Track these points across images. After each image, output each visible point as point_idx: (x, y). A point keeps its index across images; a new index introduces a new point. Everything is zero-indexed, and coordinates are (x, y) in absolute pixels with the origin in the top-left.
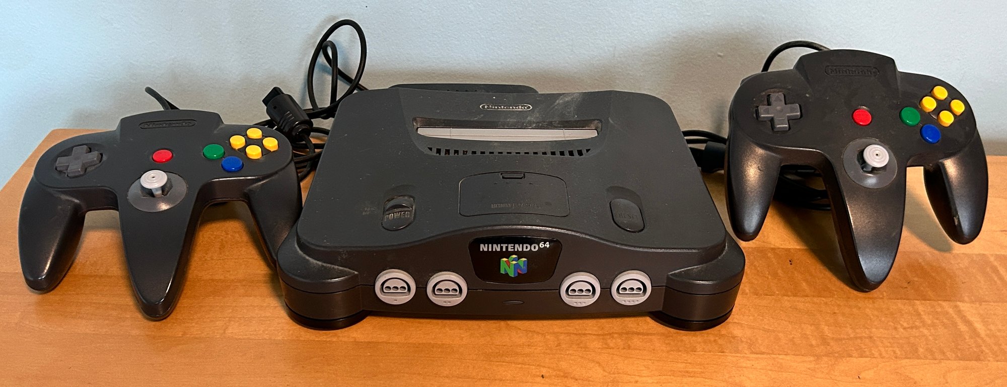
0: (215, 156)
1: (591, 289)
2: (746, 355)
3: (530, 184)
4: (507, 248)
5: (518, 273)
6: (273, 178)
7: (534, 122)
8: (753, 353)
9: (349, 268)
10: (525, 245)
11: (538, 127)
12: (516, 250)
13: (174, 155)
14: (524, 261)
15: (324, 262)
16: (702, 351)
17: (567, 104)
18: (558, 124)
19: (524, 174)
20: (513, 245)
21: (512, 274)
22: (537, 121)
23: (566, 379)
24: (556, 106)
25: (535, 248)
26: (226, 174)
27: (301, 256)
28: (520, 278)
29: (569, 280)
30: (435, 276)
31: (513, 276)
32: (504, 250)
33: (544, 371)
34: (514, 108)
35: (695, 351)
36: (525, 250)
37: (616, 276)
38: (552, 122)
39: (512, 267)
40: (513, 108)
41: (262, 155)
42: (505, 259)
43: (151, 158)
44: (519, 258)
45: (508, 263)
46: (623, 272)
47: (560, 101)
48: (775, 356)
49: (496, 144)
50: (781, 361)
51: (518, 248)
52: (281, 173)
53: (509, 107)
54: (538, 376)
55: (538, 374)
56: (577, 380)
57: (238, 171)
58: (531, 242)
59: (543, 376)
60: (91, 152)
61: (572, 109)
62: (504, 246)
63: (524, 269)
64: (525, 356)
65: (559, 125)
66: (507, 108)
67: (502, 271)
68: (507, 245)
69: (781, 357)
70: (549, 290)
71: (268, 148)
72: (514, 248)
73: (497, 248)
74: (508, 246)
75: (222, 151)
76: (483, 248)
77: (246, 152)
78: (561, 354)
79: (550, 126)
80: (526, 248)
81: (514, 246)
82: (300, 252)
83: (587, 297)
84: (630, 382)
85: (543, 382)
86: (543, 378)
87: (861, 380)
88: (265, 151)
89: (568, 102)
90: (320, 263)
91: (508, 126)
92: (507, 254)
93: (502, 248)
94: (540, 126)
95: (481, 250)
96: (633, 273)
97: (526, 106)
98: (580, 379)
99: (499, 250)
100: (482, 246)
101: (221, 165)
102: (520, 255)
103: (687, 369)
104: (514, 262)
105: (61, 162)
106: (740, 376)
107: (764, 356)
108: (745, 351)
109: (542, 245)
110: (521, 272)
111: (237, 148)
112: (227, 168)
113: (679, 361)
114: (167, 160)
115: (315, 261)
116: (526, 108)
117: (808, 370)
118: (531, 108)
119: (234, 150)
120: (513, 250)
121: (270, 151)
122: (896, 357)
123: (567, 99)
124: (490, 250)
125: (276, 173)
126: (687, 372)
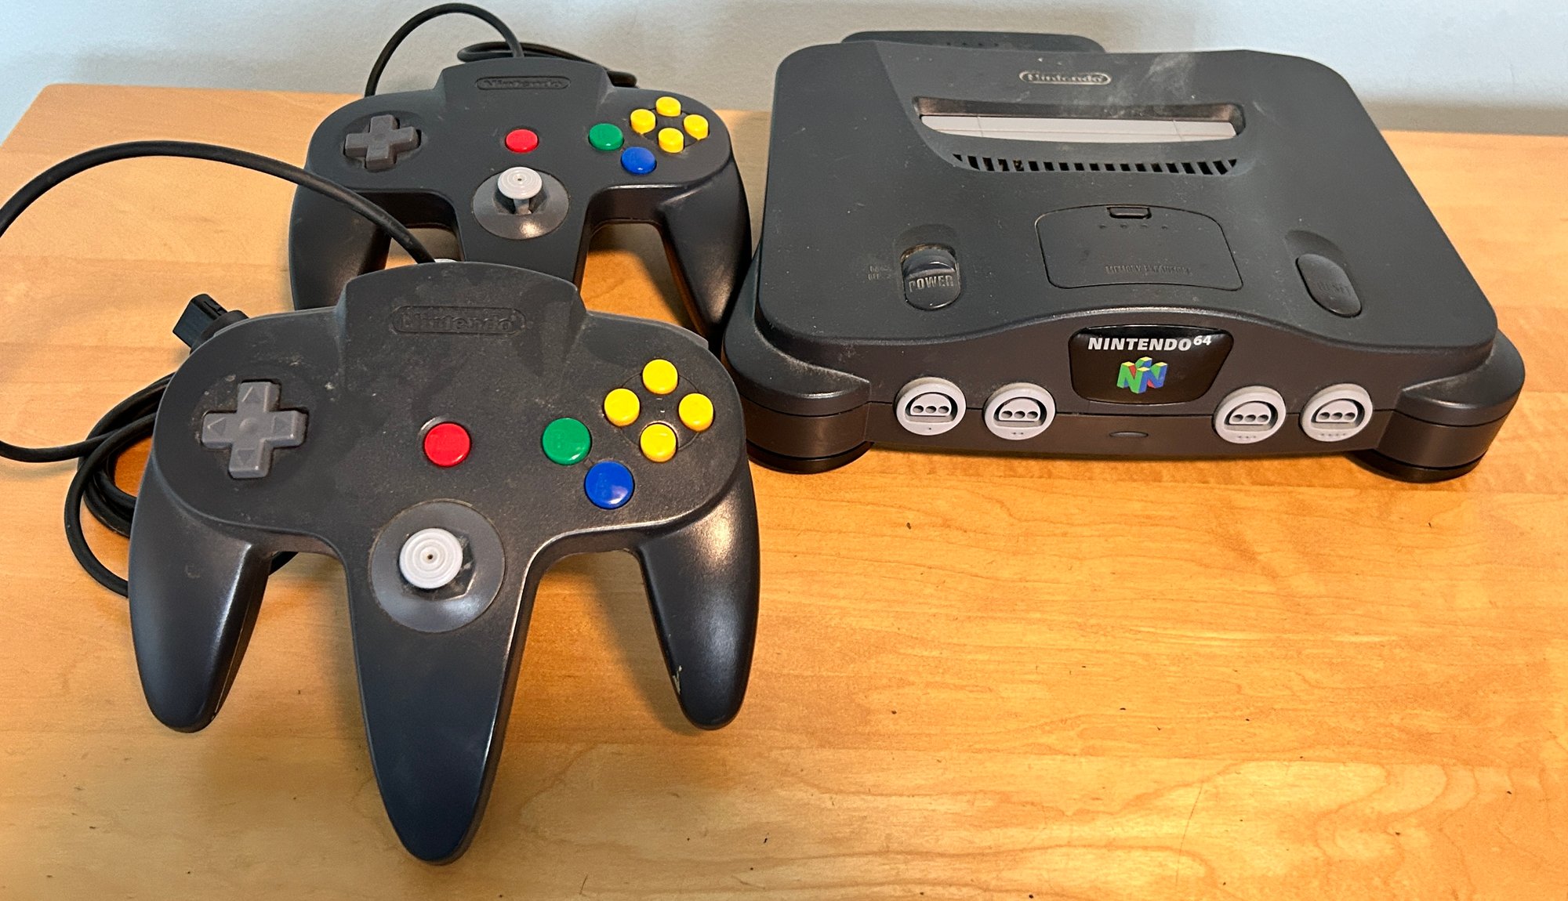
0: (609, 145)
1: (1269, 414)
2: (1243, 487)
3: (1163, 228)
4: (1136, 344)
5: (1148, 386)
6: (705, 187)
7: (1122, 108)
8: (1254, 483)
9: (854, 375)
10: (1168, 341)
11: (1129, 116)
12: (1151, 348)
13: (541, 140)
14: (1162, 367)
15: (812, 364)
16: (1171, 481)
17: (1170, 74)
18: (1164, 110)
19: (1148, 209)
20: (1147, 340)
21: (1136, 389)
22: (1127, 105)
23: (948, 529)
24: (1151, 76)
25: (1184, 345)
26: (631, 179)
27: (769, 352)
28: (1150, 394)
29: (1234, 400)
30: (1002, 389)
31: (1137, 392)
32: (1131, 348)
33: (911, 517)
34: (1079, 79)
35: (1160, 481)
36: (1167, 348)
37: (1316, 393)
38: (1152, 107)
39: (1139, 377)
40: (1077, 80)
41: (684, 147)
42: (1129, 364)
43: (502, 143)
44: (1154, 362)
45: (1133, 370)
46: (1329, 386)
47: (1156, 68)
48: (1290, 488)
49: (1066, 148)
50: (1301, 497)
51: (1156, 345)
52: (716, 179)
53: (1071, 77)
54: (902, 525)
55: (901, 520)
56: (965, 532)
57: (649, 173)
58: (1178, 334)
59: (909, 525)
60: (399, 128)
61: (1182, 83)
62: (1132, 341)
63: (1159, 380)
64: (877, 490)
65: (1166, 113)
66: (1067, 80)
67: (1120, 384)
68: (1136, 340)
69: (1301, 489)
70: (1194, 415)
71: (692, 135)
72: (1148, 346)
73: (1118, 344)
74: (1138, 342)
75: (620, 135)
76: (1095, 343)
77: (658, 139)
78: (937, 487)
79: (1150, 113)
80: (1171, 344)
81: (1149, 343)
82: (767, 344)
83: (1260, 427)
84: (1055, 535)
85: (909, 534)
86: (910, 528)
87: (1435, 530)
88: (689, 141)
89: (1170, 69)
90: (805, 365)
91: (1076, 114)
92: (1134, 356)
93: (1127, 344)
94: (1134, 113)
95: (1090, 348)
96: (1346, 389)
97: (1098, 76)
98: (971, 530)
99: (1121, 347)
100: (1093, 340)
101: (619, 162)
102: (1157, 357)
103: (1146, 513)
104: (1145, 369)
105: (353, 141)
106: (1237, 523)
107: (1276, 489)
108: (1243, 481)
109: (1198, 341)
110: (1153, 386)
111: (642, 133)
112: (630, 168)
113: (1135, 497)
114: (530, 149)
115: (796, 362)
116: (1100, 80)
117: (1346, 512)
118: (1109, 80)
119: (638, 135)
120: (1146, 349)
121: (696, 139)
122: (1489, 490)
123: (1167, 65)
124: (1106, 348)
125: (708, 179)
126: (1148, 517)
